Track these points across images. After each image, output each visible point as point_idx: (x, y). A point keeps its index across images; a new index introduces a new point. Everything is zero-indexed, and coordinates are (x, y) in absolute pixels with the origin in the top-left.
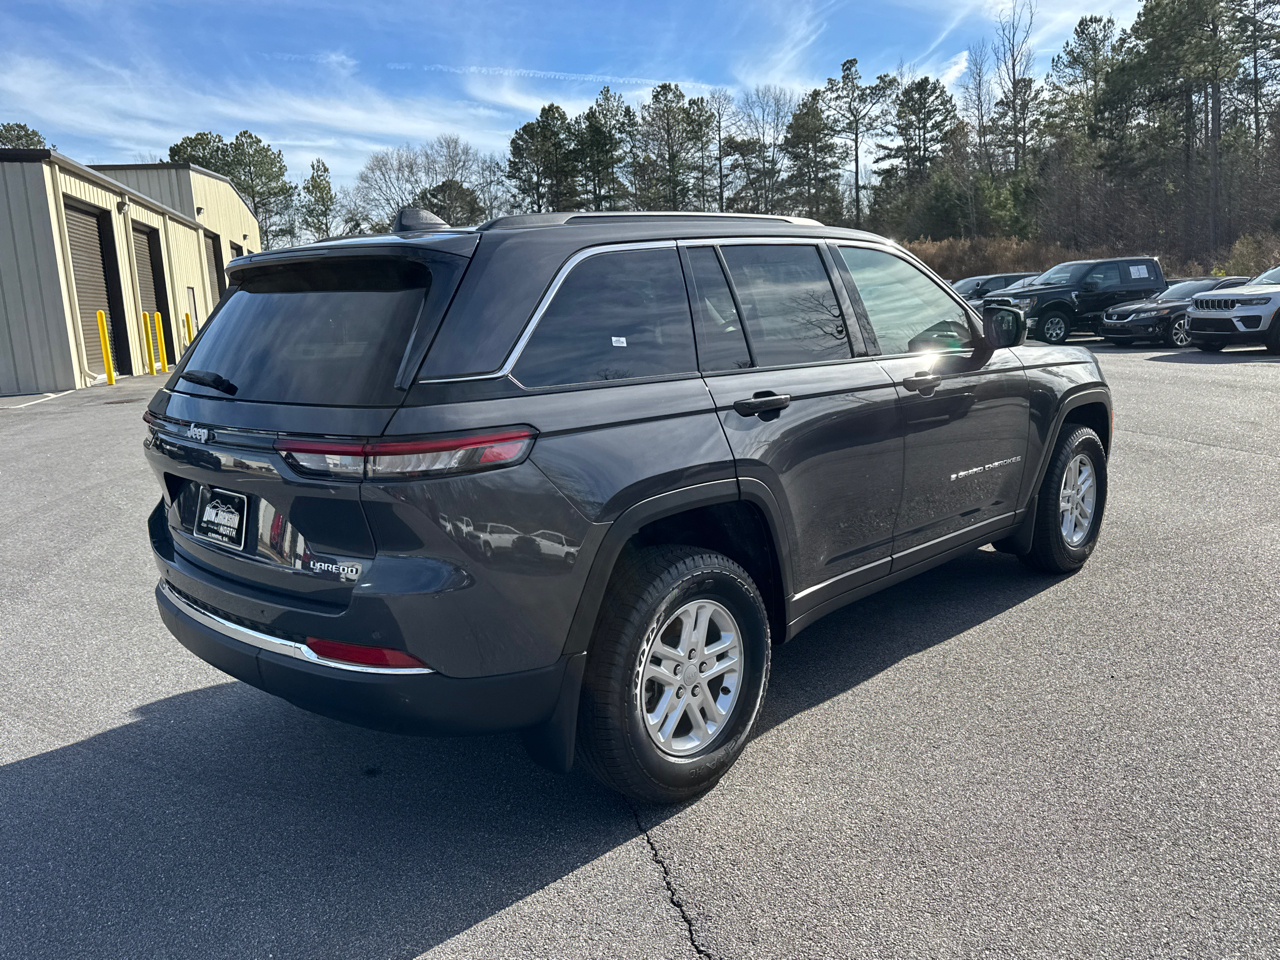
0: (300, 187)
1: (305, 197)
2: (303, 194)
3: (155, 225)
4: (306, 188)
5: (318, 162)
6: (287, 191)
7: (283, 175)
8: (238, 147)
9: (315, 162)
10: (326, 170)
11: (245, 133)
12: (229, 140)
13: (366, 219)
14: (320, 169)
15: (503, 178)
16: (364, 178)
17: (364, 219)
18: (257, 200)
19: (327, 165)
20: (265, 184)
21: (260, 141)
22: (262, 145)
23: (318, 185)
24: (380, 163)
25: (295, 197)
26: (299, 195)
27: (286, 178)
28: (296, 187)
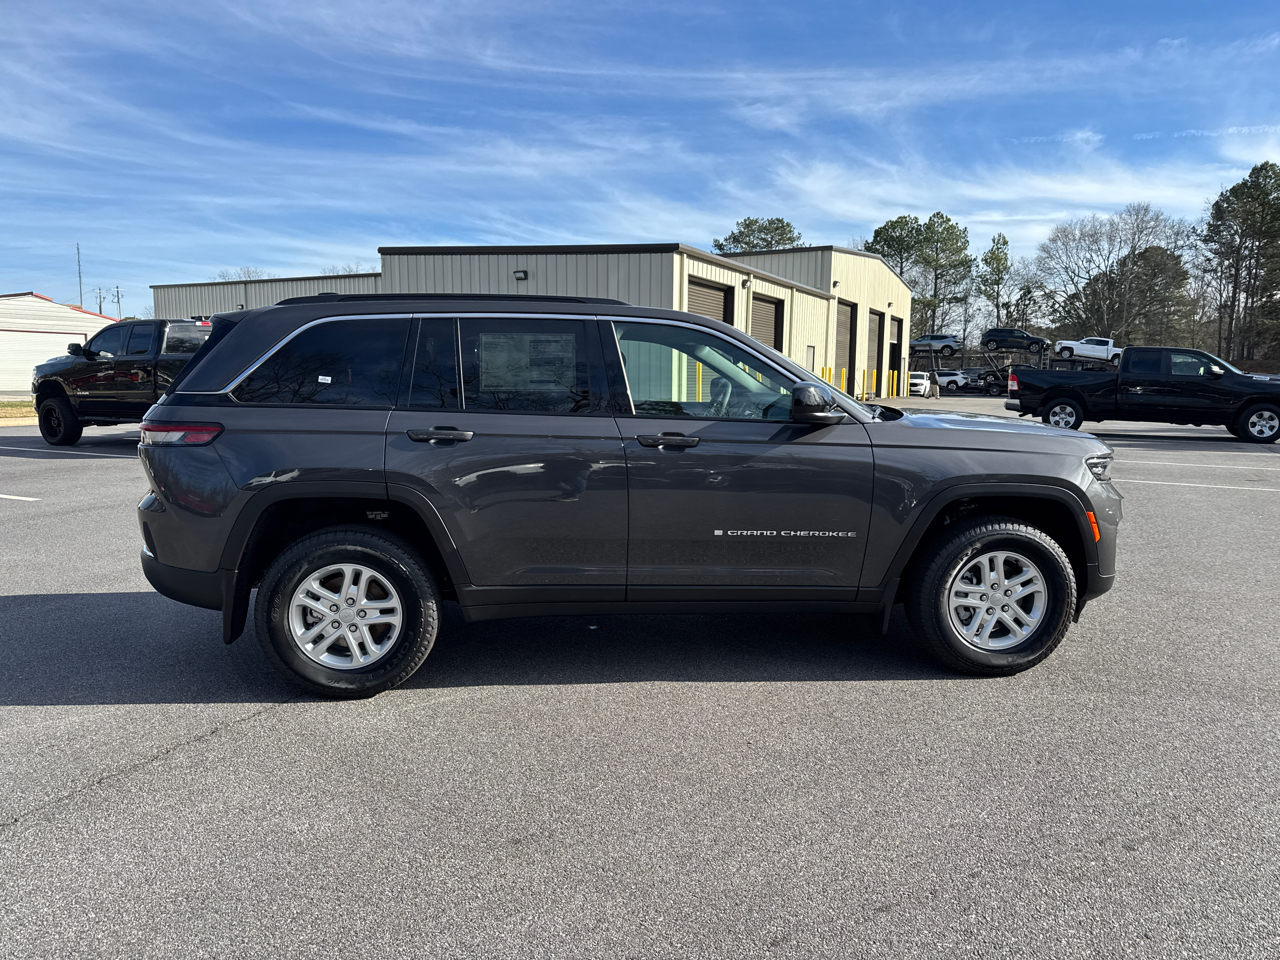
0: (979, 260)
1: (983, 268)
2: (981, 265)
3: (781, 297)
4: (985, 260)
5: (1000, 236)
6: (967, 263)
7: (966, 249)
8: (929, 226)
9: (997, 236)
10: (1005, 243)
11: (938, 214)
12: (924, 219)
13: (1041, 287)
14: (1001, 242)
15: (1199, 243)
16: (1044, 248)
17: (1037, 288)
18: (939, 272)
19: (1007, 239)
20: (947, 257)
21: (949, 220)
22: (950, 223)
23: (996, 259)
24: (1063, 235)
25: (973, 269)
26: (977, 266)
27: (968, 252)
28: (975, 260)
